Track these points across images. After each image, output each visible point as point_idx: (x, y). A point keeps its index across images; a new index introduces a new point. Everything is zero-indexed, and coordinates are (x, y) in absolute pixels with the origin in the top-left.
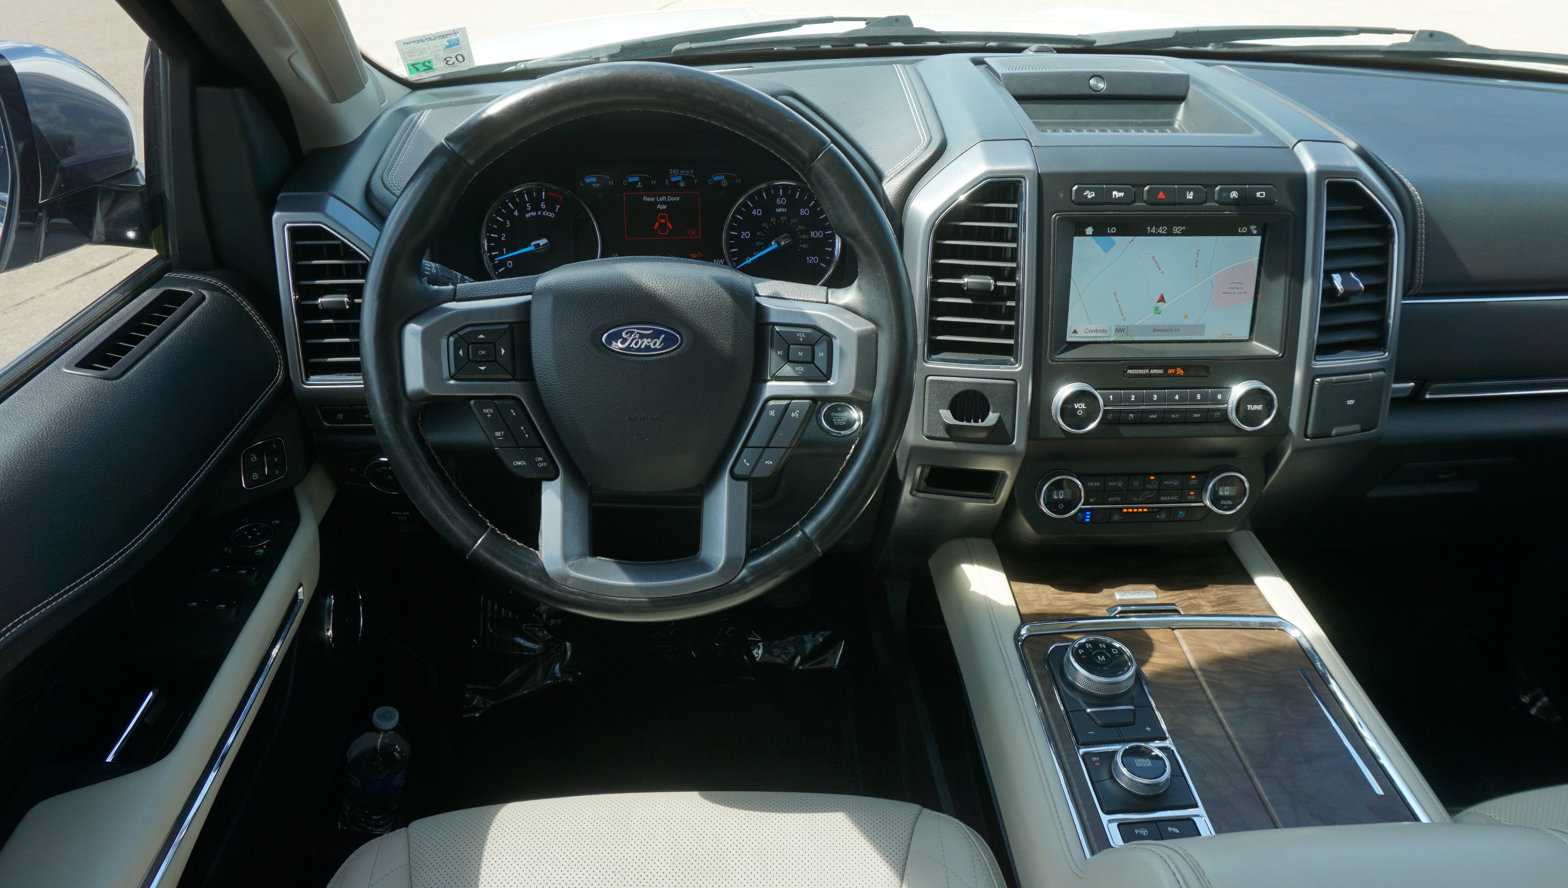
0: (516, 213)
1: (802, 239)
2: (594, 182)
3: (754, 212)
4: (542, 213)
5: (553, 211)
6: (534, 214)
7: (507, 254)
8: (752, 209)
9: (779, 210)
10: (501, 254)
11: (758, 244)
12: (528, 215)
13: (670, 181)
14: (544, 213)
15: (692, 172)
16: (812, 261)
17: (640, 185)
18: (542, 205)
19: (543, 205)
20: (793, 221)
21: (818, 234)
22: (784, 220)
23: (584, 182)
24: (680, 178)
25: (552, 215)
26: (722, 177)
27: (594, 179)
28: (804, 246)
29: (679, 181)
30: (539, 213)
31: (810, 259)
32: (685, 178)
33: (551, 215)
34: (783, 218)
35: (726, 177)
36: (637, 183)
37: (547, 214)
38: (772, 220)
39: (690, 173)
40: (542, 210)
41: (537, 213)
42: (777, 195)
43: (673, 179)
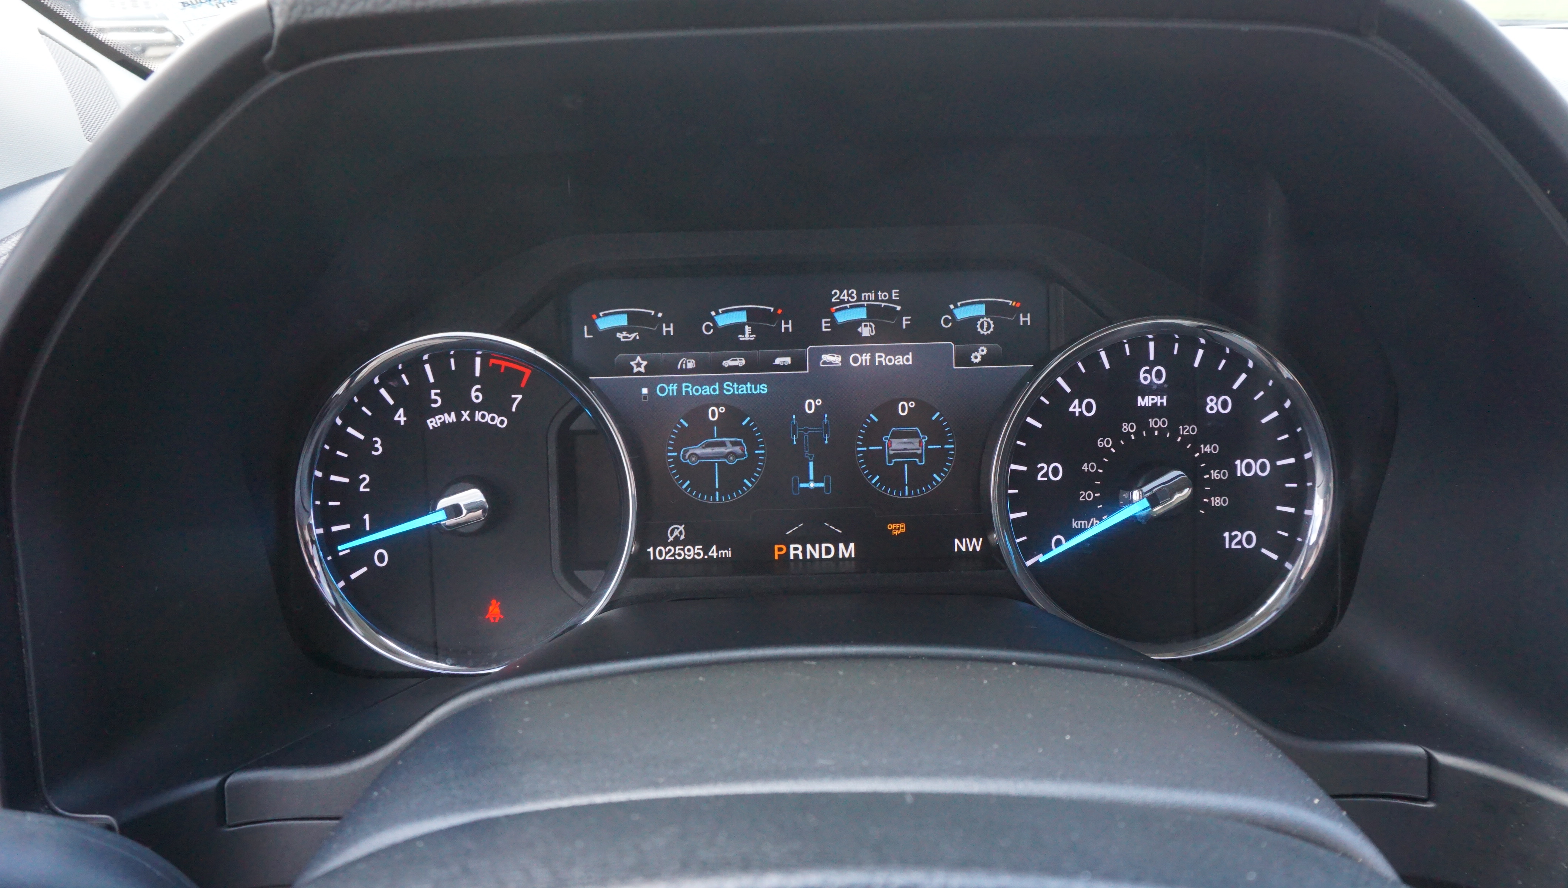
0: (400, 417)
1: (1210, 481)
2: (620, 329)
3: (1075, 408)
4: (472, 416)
5: (502, 410)
6: (450, 418)
7: (373, 531)
8: (1069, 399)
9: (1144, 402)
10: (357, 531)
11: (1086, 496)
12: (433, 423)
13: (833, 320)
14: (478, 416)
15: (895, 294)
16: (1240, 543)
17: (748, 335)
18: (473, 394)
19: (476, 395)
20: (1187, 430)
21: (1256, 468)
22: (1160, 429)
23: (593, 328)
24: (861, 313)
25: (499, 421)
26: (979, 310)
27: (622, 320)
28: (1217, 501)
29: (858, 323)
30: (466, 415)
31: (1232, 538)
32: (874, 313)
33: (497, 421)
34: (1157, 423)
35: (991, 310)
36: (739, 328)
37: (488, 418)
38: (1126, 427)
39: (890, 300)
40: (473, 408)
41: (459, 416)
42: (1138, 357)
43: (842, 317)
